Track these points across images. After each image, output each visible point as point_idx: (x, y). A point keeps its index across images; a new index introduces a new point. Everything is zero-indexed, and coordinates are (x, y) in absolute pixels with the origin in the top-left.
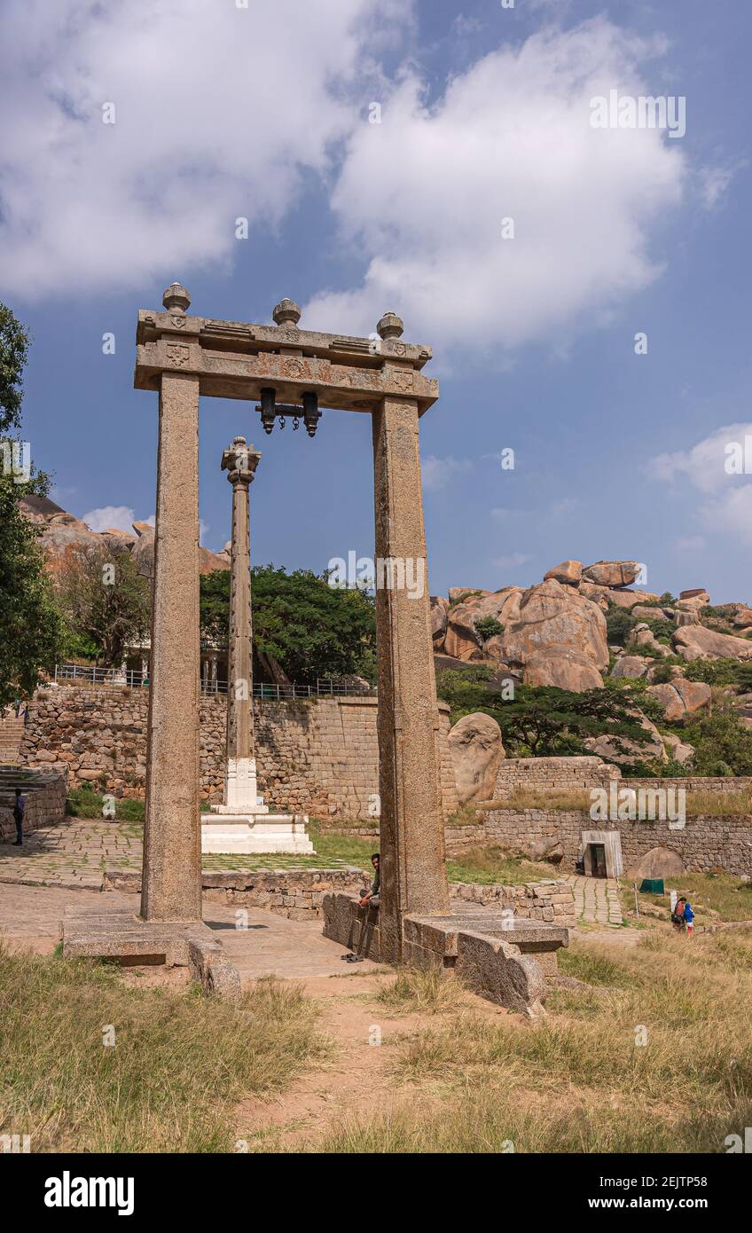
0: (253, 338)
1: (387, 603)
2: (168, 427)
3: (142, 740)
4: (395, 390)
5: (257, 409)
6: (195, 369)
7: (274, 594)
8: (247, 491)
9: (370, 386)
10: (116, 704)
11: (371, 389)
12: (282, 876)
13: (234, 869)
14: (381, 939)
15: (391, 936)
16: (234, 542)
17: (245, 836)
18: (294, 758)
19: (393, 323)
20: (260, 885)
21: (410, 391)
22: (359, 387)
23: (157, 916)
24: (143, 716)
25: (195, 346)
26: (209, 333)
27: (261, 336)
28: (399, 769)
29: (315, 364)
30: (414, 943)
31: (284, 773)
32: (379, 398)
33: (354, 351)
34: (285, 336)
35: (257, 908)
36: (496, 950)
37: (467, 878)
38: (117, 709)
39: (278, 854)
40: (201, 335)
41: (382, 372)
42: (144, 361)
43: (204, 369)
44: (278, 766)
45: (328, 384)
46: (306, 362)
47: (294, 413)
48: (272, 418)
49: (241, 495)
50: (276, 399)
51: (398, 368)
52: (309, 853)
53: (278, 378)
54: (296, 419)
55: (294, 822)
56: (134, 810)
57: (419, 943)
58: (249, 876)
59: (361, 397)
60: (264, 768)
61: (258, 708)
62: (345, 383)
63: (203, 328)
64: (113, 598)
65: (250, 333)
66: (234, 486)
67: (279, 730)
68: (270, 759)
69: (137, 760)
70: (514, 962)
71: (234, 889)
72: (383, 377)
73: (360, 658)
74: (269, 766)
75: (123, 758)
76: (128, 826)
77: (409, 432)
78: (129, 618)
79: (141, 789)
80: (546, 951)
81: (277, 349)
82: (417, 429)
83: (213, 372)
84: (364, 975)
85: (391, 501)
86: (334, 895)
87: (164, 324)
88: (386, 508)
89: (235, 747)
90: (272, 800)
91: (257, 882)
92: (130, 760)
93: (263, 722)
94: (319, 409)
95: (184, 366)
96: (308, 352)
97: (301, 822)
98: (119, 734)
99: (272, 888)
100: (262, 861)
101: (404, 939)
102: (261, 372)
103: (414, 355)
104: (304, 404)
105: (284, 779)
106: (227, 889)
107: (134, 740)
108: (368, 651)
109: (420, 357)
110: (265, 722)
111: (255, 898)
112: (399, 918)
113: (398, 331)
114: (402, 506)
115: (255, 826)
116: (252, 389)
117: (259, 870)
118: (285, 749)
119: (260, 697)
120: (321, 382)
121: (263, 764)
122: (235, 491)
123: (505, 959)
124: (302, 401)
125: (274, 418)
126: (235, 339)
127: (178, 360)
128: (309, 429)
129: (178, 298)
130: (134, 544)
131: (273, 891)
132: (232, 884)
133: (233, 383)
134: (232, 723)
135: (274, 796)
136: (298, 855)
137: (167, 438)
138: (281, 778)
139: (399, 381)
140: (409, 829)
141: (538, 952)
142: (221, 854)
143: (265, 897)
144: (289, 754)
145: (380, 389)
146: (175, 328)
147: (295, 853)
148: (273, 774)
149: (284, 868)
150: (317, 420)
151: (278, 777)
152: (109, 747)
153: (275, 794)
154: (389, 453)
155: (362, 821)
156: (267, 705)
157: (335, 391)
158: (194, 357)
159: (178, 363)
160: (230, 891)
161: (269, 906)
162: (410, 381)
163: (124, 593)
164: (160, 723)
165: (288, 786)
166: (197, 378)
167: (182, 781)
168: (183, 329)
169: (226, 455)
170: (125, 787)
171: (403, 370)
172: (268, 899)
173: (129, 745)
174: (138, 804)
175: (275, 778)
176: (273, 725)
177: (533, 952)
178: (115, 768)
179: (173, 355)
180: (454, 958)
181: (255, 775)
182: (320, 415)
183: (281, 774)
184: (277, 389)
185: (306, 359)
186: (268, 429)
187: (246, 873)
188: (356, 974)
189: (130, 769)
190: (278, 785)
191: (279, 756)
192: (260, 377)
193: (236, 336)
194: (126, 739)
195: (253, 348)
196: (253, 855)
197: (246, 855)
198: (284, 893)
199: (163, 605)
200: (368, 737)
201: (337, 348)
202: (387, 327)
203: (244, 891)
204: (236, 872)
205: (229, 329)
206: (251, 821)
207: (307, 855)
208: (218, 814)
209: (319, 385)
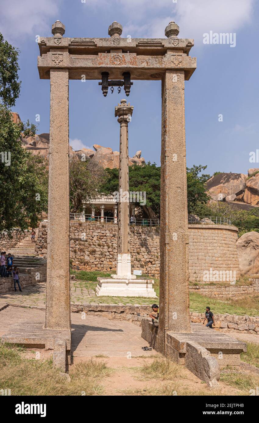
0: (96, 46)
1: (164, 181)
2: (54, 97)
3: (87, 245)
4: (172, 66)
5: (100, 84)
6: (66, 66)
7: (150, 176)
8: (127, 126)
9: (157, 65)
10: (76, 229)
11: (158, 67)
12: (138, 308)
13: (116, 303)
14: (159, 341)
15: (162, 340)
16: (121, 152)
17: (124, 289)
18: (157, 253)
19: (173, 28)
20: (127, 311)
21: (180, 66)
22: (151, 66)
23: (50, 327)
24: (88, 234)
25: (66, 54)
26: (73, 45)
27: (100, 44)
28: (167, 263)
29: (128, 57)
30: (169, 345)
31: (153, 260)
32: (163, 72)
33: (150, 46)
34: (113, 43)
35: (126, 321)
36: (199, 352)
37: (231, 311)
38: (76, 231)
39: (139, 297)
40: (70, 47)
41: (165, 57)
42: (41, 64)
43: (71, 66)
44: (150, 257)
45: (135, 66)
46: (123, 56)
47: (119, 84)
48: (107, 88)
49: (124, 128)
50: (109, 78)
51: (175, 54)
52: (154, 297)
53: (108, 66)
54: (119, 88)
55: (147, 283)
56: (83, 275)
57: (171, 345)
58: (122, 307)
59: (154, 72)
60: (144, 258)
61: (141, 230)
62: (144, 65)
63: (70, 43)
64: (76, 181)
65: (94, 43)
66: (121, 124)
67: (151, 240)
68: (146, 253)
69: (85, 254)
70: (205, 359)
71: (115, 312)
72: (165, 59)
73: (195, 206)
74: (146, 257)
75: (79, 253)
76: (79, 282)
77: (179, 89)
78: (83, 190)
79: (87, 266)
80: (234, 354)
81: (108, 50)
82: (183, 87)
83: (75, 66)
84: (145, 358)
85: (167, 127)
86: (145, 319)
87: (50, 44)
88: (165, 131)
89: (121, 249)
90: (147, 272)
91: (126, 310)
92: (82, 253)
93: (143, 236)
94: (131, 81)
95: (61, 65)
96: (125, 50)
97: (151, 283)
98: (77, 242)
99: (133, 312)
100: (130, 300)
101: (166, 343)
102: (100, 64)
103: (183, 45)
104: (124, 79)
105: (153, 263)
106: (112, 312)
107: (84, 245)
108: (199, 202)
109: (187, 46)
110: (144, 236)
111: (125, 317)
112: (165, 332)
113: (176, 32)
114: (173, 130)
115: (129, 284)
116: (96, 74)
117: (127, 305)
118: (153, 249)
119: (142, 225)
120: (131, 66)
121: (143, 256)
122: (121, 127)
123: (202, 358)
124: (123, 77)
125: (108, 88)
126: (87, 47)
127: (57, 62)
128: (126, 92)
129: (58, 28)
130: (93, 155)
131: (134, 314)
132: (114, 310)
133: (87, 71)
134: (119, 238)
135: (148, 270)
136: (148, 298)
137: (53, 103)
138: (151, 262)
139: (174, 61)
140: (171, 292)
141: (230, 354)
142: (113, 297)
143: (129, 316)
144: (155, 251)
145: (163, 66)
146: (55, 45)
147: (148, 297)
148: (148, 260)
149: (139, 304)
150: (130, 87)
151: (150, 261)
152: (73, 248)
153: (149, 269)
154: (167, 101)
155: (191, 282)
156: (145, 229)
157: (139, 70)
158: (65, 59)
159: (57, 63)
160: (114, 313)
161: (131, 320)
162: (180, 60)
163: (80, 178)
164: (51, 241)
165: (155, 266)
166: (67, 70)
167: (61, 267)
168: (60, 45)
169: (117, 109)
170: (80, 265)
171: (177, 54)
172: (131, 317)
173: (82, 247)
174: (85, 273)
175: (148, 262)
176: (148, 238)
177: (227, 354)
178: (76, 257)
179: (55, 59)
180: (185, 354)
181: (130, 261)
182: (132, 84)
183: (151, 260)
184: (109, 72)
185: (123, 54)
186: (105, 94)
187: (121, 306)
188: (142, 357)
189: (82, 257)
190: (150, 265)
191: (150, 252)
192: (99, 66)
193: (87, 45)
194: (80, 244)
195: (95, 51)
196: (128, 297)
197: (124, 297)
198: (139, 315)
199: (52, 186)
200: (194, 243)
201: (141, 46)
202: (170, 30)
203: (120, 313)
204: (116, 305)
205: (83, 42)
206: (127, 282)
207: (153, 298)
208: (113, 279)
209: (130, 68)
